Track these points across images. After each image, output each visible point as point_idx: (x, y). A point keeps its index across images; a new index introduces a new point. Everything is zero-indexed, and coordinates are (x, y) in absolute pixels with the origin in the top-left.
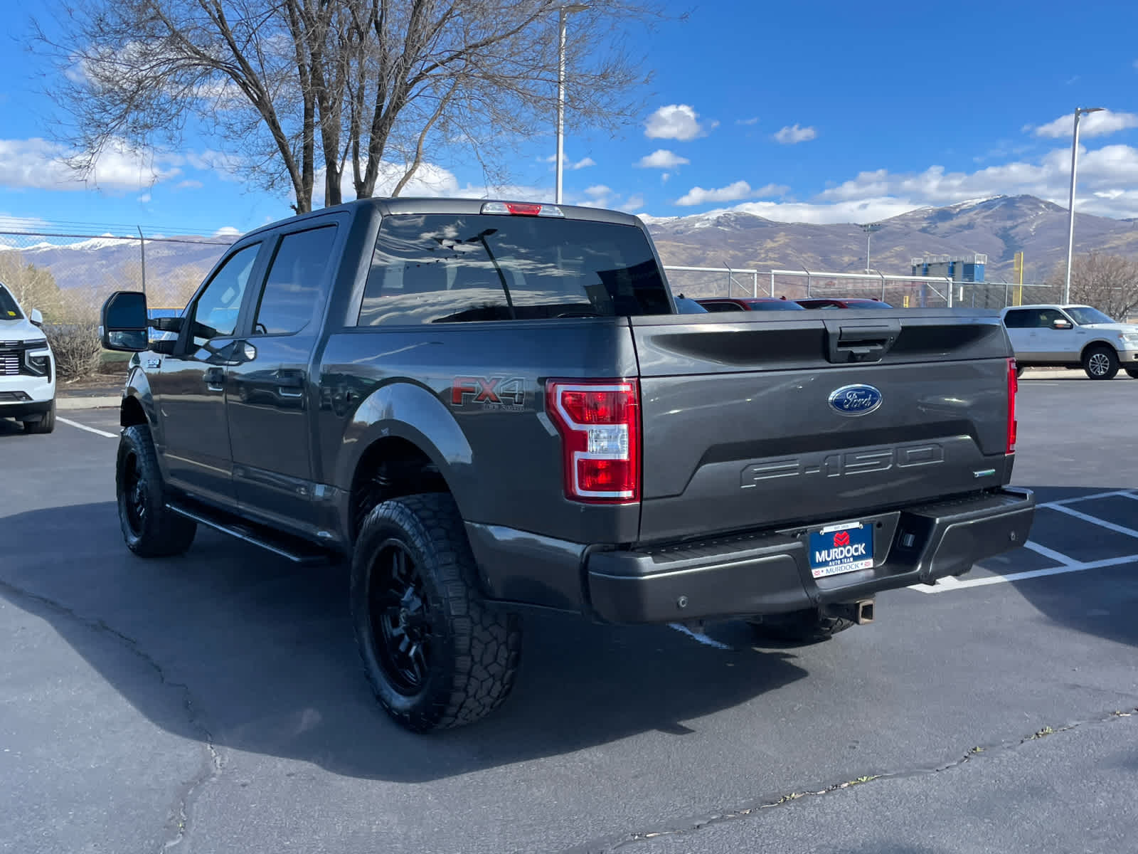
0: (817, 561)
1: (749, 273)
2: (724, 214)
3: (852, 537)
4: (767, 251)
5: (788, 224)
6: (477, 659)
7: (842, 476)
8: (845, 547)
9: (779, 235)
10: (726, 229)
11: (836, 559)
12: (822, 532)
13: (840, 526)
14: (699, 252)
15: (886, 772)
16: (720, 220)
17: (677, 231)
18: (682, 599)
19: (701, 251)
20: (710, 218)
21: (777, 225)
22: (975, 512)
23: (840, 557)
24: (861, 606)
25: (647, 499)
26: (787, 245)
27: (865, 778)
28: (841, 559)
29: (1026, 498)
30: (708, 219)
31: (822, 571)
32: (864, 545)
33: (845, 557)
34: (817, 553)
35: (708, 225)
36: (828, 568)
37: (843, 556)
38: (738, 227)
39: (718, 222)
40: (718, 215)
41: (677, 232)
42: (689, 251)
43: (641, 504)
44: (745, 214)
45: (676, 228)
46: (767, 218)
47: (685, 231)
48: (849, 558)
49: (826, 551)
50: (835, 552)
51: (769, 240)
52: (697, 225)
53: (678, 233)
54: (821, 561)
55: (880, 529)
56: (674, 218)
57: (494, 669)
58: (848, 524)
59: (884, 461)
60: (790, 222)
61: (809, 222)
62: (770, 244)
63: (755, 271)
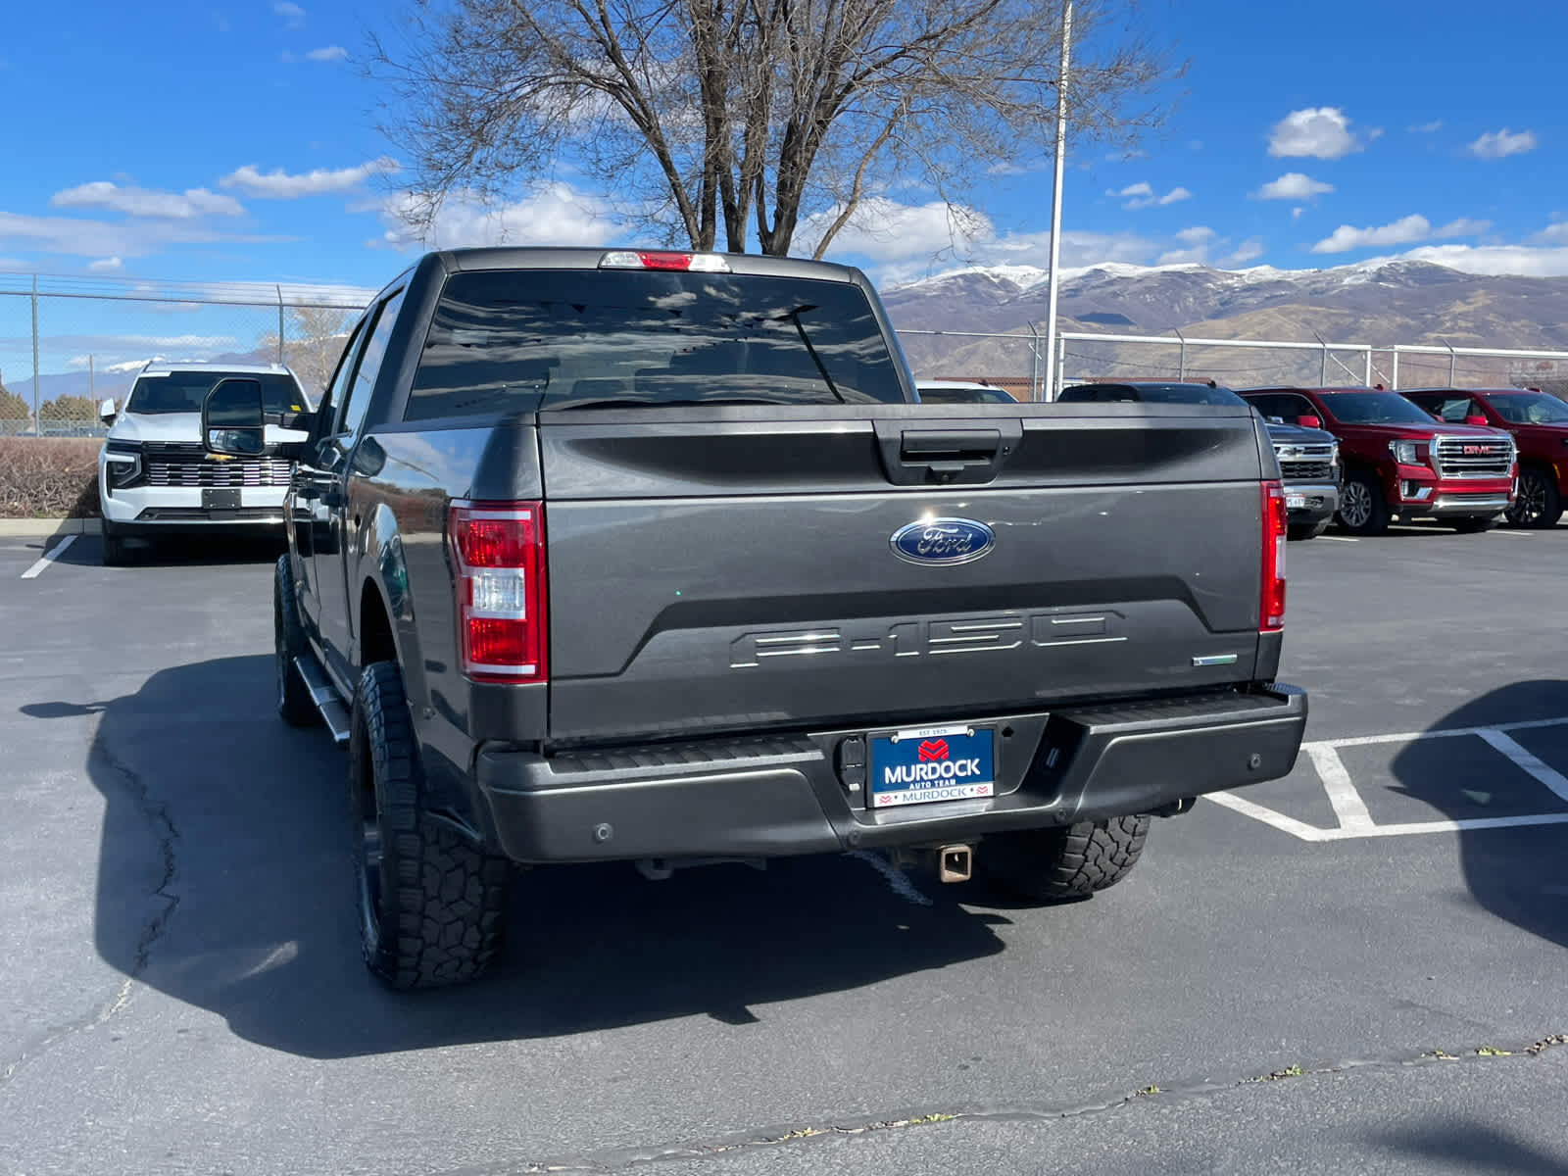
0: (887, 781)
1: (1359, 351)
2: (1389, 265)
3: (953, 748)
4: (1455, 317)
5: (1490, 277)
6: (432, 892)
7: (924, 654)
8: (940, 763)
9: (1475, 293)
10: (1392, 286)
11: (922, 779)
12: (895, 739)
13: (931, 730)
14: (1350, 320)
15: (981, 1109)
16: (1383, 272)
17: (1314, 289)
18: (604, 827)
19: (1351, 320)
20: (1368, 271)
21: (1472, 278)
22: (1171, 720)
23: (931, 777)
24: (944, 855)
25: (556, 678)
26: (1488, 308)
27: (937, 1116)
28: (932, 781)
29: (1287, 701)
30: (1364, 272)
31: (896, 797)
32: (977, 761)
33: (941, 777)
34: (888, 771)
35: (1363, 281)
36: (908, 793)
37: (937, 775)
38: (1410, 282)
39: (1379, 276)
40: (1380, 266)
41: (1315, 291)
42: (1332, 318)
43: (549, 686)
44: (1422, 263)
45: (1313, 286)
46: (1459, 269)
47: (1327, 290)
48: (949, 779)
49: (904, 768)
50: (920, 770)
51: (1458, 302)
52: (1347, 281)
53: (1316, 293)
54: (893, 781)
55: (1008, 738)
56: (1312, 270)
57: (463, 909)
58: (947, 729)
59: (1007, 635)
60: (1493, 274)
61: (1527, 275)
62: (1459, 307)
63: (1368, 347)
